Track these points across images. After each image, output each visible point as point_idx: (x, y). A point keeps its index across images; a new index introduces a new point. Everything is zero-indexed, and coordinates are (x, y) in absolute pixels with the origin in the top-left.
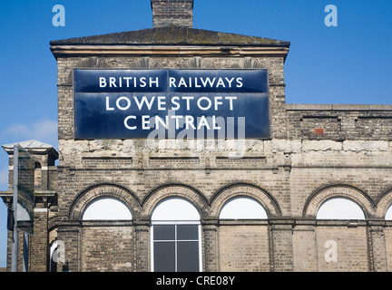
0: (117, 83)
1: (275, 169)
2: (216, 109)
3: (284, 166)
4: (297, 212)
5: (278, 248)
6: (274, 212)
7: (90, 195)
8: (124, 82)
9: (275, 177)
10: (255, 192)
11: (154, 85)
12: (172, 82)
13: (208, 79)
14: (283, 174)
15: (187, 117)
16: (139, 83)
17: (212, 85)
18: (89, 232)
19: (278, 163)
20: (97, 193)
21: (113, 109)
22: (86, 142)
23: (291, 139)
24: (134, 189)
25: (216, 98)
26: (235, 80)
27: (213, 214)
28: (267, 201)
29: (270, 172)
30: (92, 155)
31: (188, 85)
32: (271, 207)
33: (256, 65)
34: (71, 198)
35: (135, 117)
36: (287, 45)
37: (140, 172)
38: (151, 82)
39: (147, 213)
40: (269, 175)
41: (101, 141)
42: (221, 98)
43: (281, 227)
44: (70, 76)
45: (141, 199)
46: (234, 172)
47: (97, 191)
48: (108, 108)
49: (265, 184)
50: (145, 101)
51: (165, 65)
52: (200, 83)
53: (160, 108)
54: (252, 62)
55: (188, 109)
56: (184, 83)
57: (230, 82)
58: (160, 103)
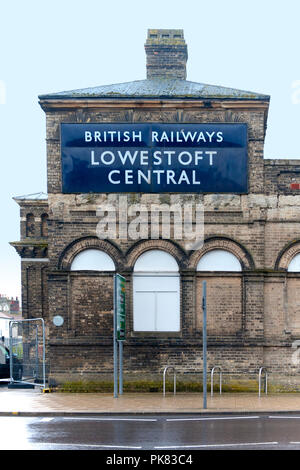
0: (102, 138)
1: (250, 224)
2: (196, 164)
3: (260, 221)
4: (271, 266)
5: (249, 298)
6: (247, 265)
7: (77, 247)
8: (109, 136)
9: (250, 231)
10: (230, 245)
11: (137, 139)
12: (154, 136)
13: (189, 133)
14: (258, 229)
15: (168, 172)
16: (123, 137)
17: (193, 139)
18: (77, 282)
19: (254, 218)
20: (84, 245)
21: (98, 163)
22: (73, 196)
23: (268, 194)
25: (197, 153)
26: (215, 134)
27: (191, 266)
28: (242, 255)
29: (246, 227)
30: (79, 209)
31: (170, 139)
32: (245, 260)
33: (236, 120)
34: (60, 250)
35: (118, 172)
36: (267, 99)
38: (134, 136)
39: (129, 265)
40: (245, 230)
41: (86, 195)
42: (201, 153)
43: (255, 279)
44: (58, 130)
45: (125, 251)
46: (212, 226)
47: (84, 243)
48: (93, 163)
49: (241, 238)
50: (127, 156)
51: (148, 119)
52: (181, 137)
53: (142, 163)
54: (233, 116)
55: (170, 163)
56: (167, 138)
57: (210, 137)
58: (142, 158)
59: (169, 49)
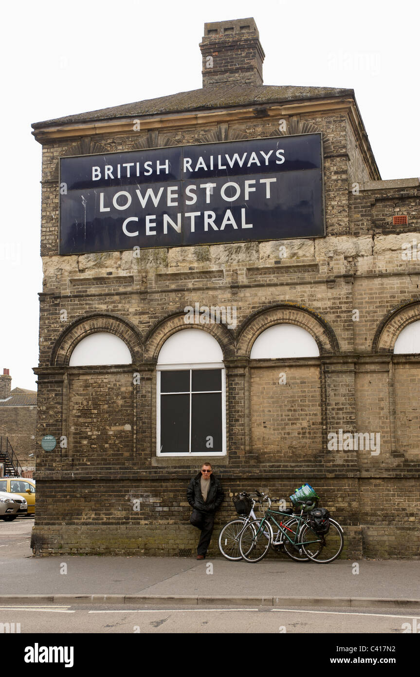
0: (115, 172)
1: (330, 282)
2: (247, 198)
3: (345, 276)
4: (365, 346)
5: (333, 400)
6: (328, 346)
7: (79, 332)
8: (124, 170)
9: (330, 293)
10: (300, 317)
11: (163, 171)
12: (187, 164)
13: (236, 156)
14: (343, 290)
15: (206, 213)
16: (143, 170)
17: (241, 164)
18: (78, 384)
19: (336, 272)
20: (87, 327)
21: (108, 209)
22: (74, 258)
23: (356, 235)
24: (134, 320)
25: (247, 183)
26: (274, 154)
27: (242, 352)
28: (319, 330)
29: (323, 287)
30: (82, 276)
31: (208, 166)
32: (324, 339)
33: (305, 129)
34: (54, 336)
35: (136, 219)
36: (351, 94)
37: (142, 296)
38: (159, 167)
39: (151, 354)
40: (321, 291)
41: (92, 256)
42: (253, 182)
43: (339, 368)
44: (57, 169)
45: (144, 334)
46: (272, 289)
47: (87, 326)
48: (102, 209)
49: (317, 304)
50: (149, 196)
51: (179, 141)
52: (225, 162)
53: (170, 204)
54: (301, 125)
55: (208, 201)
56: (204, 165)
57: (267, 158)
58: (170, 196)
59: (234, 46)
